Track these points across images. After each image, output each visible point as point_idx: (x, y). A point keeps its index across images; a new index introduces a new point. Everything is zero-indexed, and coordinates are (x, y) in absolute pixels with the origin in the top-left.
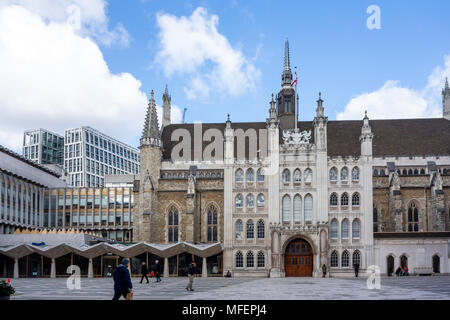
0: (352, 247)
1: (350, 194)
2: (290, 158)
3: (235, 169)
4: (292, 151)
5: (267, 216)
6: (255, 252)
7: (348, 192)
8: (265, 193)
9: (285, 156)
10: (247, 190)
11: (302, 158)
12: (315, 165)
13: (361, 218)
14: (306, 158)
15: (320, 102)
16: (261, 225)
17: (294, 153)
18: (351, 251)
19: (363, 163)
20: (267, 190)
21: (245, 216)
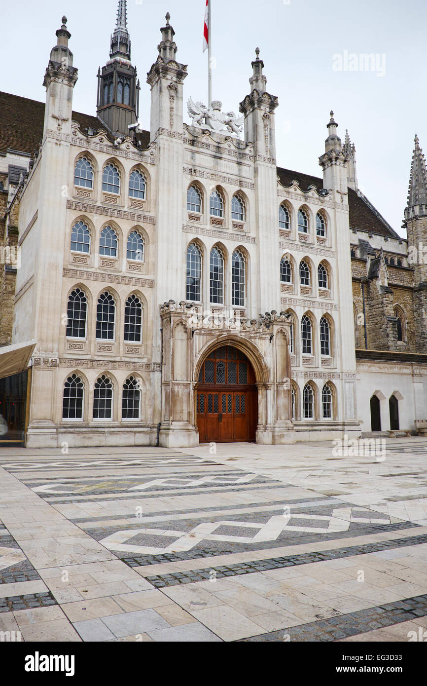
0: (320, 375)
1: (316, 261)
2: (204, 160)
3: (76, 151)
4: (208, 145)
5: (151, 284)
6: (120, 377)
7: (311, 256)
8: (148, 228)
9: (193, 152)
10: (103, 211)
11: (228, 166)
12: (254, 186)
13: (334, 315)
14: (234, 168)
15: (258, 65)
16: (134, 305)
17: (211, 151)
18: (320, 383)
19: (334, 206)
20: (153, 221)
21: (97, 276)
